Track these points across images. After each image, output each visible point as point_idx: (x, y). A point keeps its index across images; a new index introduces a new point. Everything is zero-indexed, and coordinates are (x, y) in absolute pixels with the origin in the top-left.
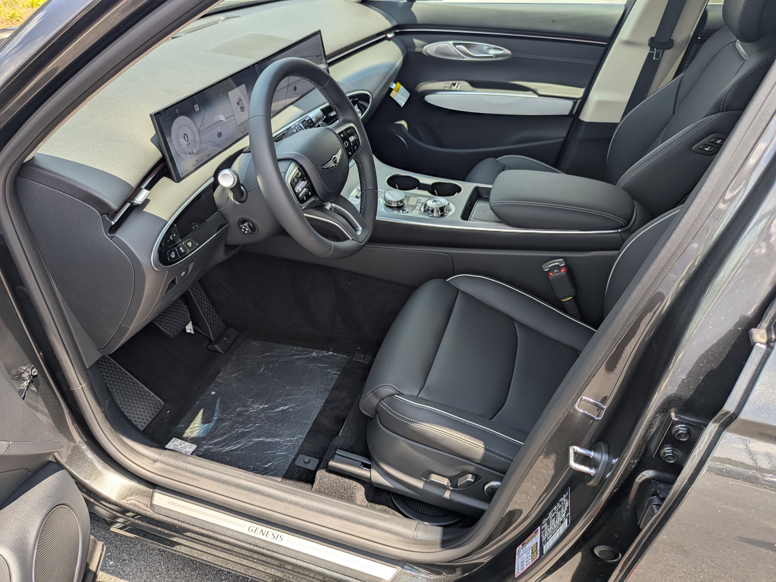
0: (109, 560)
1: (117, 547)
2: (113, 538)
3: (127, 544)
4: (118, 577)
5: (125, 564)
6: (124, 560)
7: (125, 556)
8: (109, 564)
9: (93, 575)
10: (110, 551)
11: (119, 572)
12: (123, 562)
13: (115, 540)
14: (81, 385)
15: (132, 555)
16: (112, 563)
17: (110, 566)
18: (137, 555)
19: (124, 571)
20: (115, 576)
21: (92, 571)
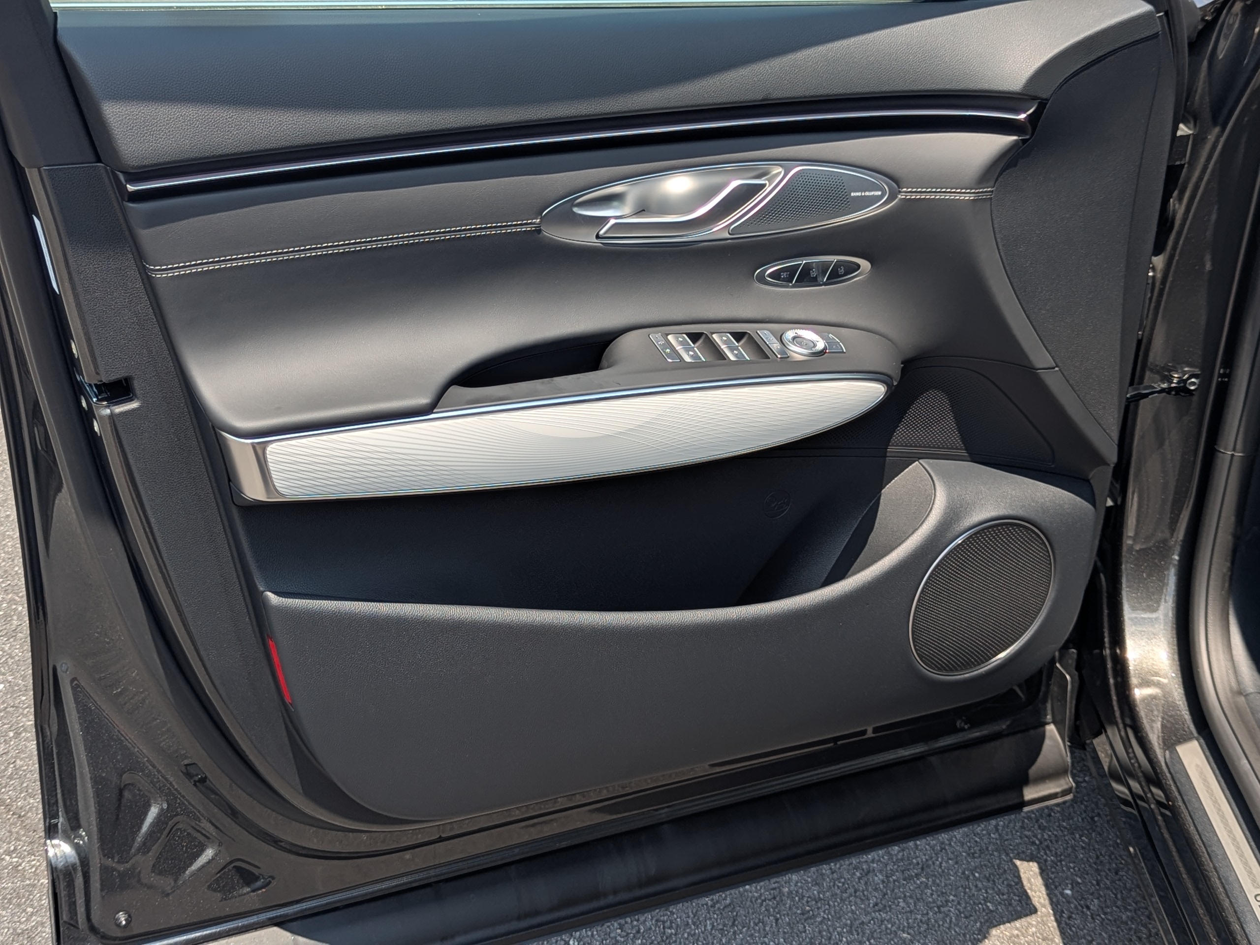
0: (1070, 886)
1: (1098, 884)
2: (1109, 870)
3: (1116, 895)
4: (1055, 915)
5: (1083, 912)
6: (1088, 908)
7: (1095, 904)
8: (1063, 889)
9: (1016, 801)
10: (1085, 878)
11: (1063, 912)
12: (1083, 908)
13: (1107, 874)
14: (1234, 450)
15: (1105, 914)
16: (1068, 892)
17: (1062, 894)
18: (1110, 920)
19: (1070, 918)
20: (1053, 909)
21: (1022, 796)
